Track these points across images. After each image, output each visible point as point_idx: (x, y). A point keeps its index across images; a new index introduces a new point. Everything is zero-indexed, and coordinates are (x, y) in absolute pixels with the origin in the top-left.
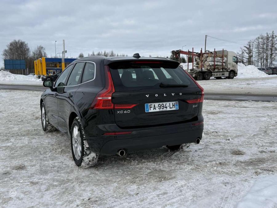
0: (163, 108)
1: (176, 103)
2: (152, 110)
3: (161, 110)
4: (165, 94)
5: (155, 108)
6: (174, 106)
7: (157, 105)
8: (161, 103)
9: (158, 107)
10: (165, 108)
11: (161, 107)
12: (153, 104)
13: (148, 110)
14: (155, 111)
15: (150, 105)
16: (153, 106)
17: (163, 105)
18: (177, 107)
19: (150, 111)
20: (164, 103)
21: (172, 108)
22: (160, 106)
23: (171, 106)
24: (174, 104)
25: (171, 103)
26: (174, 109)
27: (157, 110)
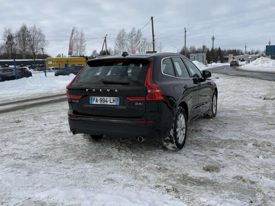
0: (104, 102)
1: (117, 98)
2: (94, 103)
3: (102, 103)
4: (101, 90)
5: (97, 101)
6: (114, 102)
7: (99, 98)
8: (102, 98)
9: (100, 101)
10: (106, 102)
11: (102, 101)
12: (96, 97)
13: (92, 102)
14: (97, 103)
15: (94, 98)
16: (96, 99)
17: (104, 100)
18: (118, 102)
19: (93, 103)
20: (105, 98)
21: (112, 103)
22: (101, 99)
23: (112, 101)
24: (114, 100)
25: (112, 98)
26: (114, 104)
27: (99, 103)
